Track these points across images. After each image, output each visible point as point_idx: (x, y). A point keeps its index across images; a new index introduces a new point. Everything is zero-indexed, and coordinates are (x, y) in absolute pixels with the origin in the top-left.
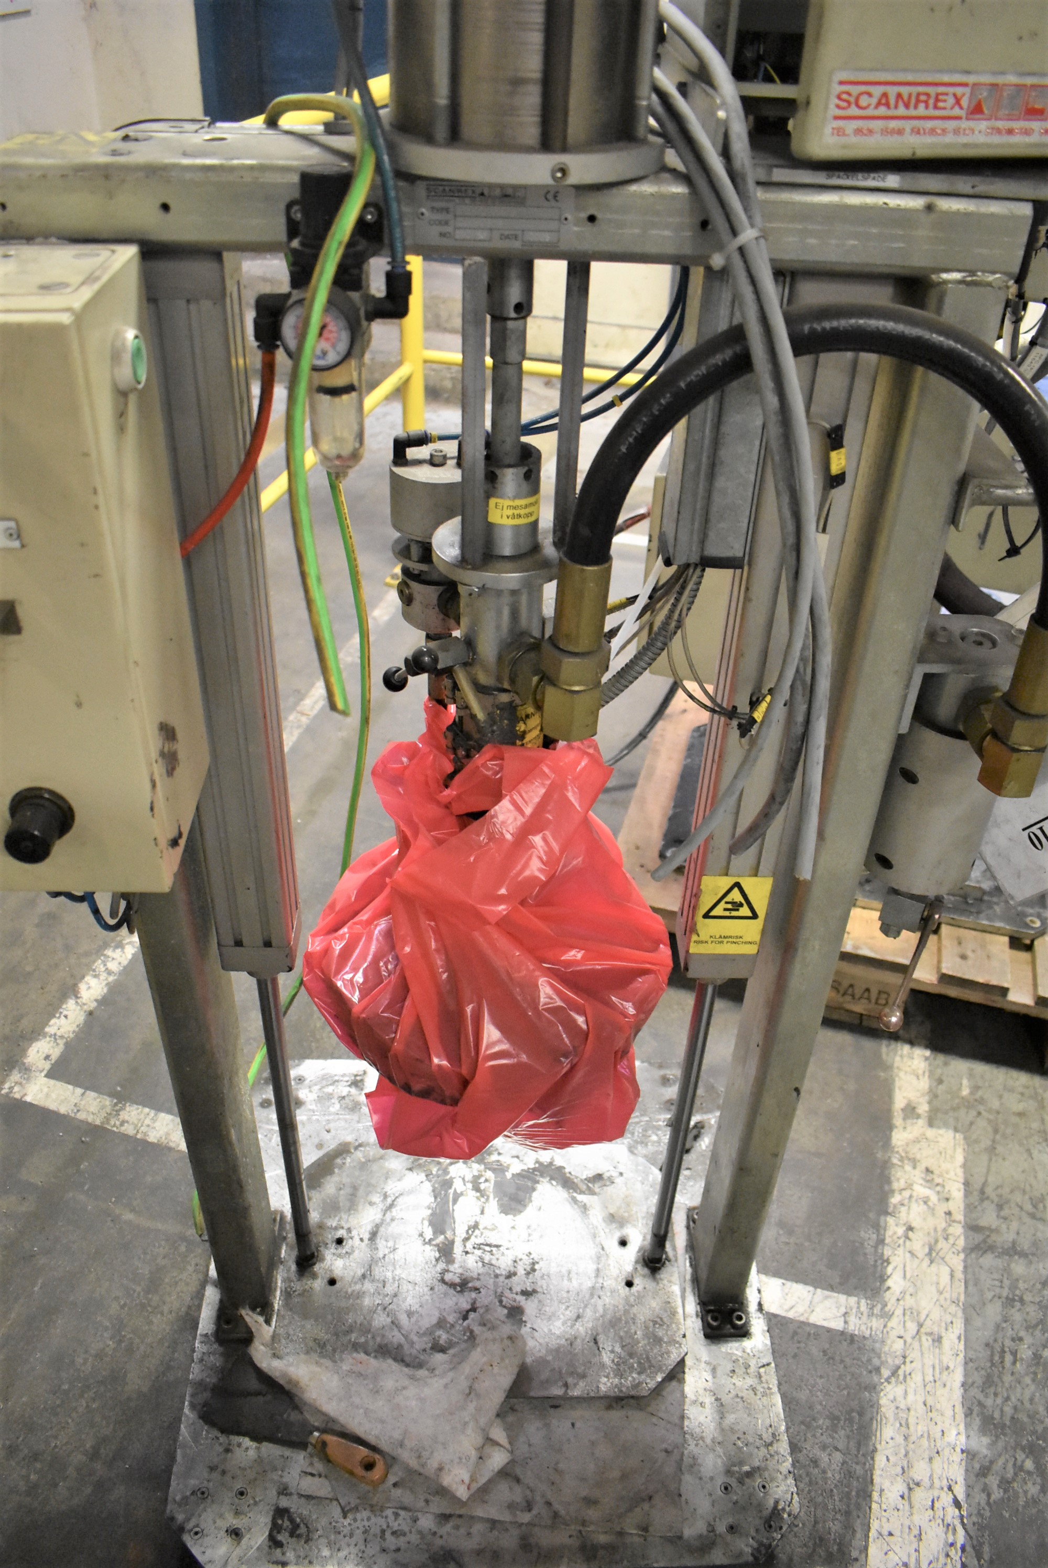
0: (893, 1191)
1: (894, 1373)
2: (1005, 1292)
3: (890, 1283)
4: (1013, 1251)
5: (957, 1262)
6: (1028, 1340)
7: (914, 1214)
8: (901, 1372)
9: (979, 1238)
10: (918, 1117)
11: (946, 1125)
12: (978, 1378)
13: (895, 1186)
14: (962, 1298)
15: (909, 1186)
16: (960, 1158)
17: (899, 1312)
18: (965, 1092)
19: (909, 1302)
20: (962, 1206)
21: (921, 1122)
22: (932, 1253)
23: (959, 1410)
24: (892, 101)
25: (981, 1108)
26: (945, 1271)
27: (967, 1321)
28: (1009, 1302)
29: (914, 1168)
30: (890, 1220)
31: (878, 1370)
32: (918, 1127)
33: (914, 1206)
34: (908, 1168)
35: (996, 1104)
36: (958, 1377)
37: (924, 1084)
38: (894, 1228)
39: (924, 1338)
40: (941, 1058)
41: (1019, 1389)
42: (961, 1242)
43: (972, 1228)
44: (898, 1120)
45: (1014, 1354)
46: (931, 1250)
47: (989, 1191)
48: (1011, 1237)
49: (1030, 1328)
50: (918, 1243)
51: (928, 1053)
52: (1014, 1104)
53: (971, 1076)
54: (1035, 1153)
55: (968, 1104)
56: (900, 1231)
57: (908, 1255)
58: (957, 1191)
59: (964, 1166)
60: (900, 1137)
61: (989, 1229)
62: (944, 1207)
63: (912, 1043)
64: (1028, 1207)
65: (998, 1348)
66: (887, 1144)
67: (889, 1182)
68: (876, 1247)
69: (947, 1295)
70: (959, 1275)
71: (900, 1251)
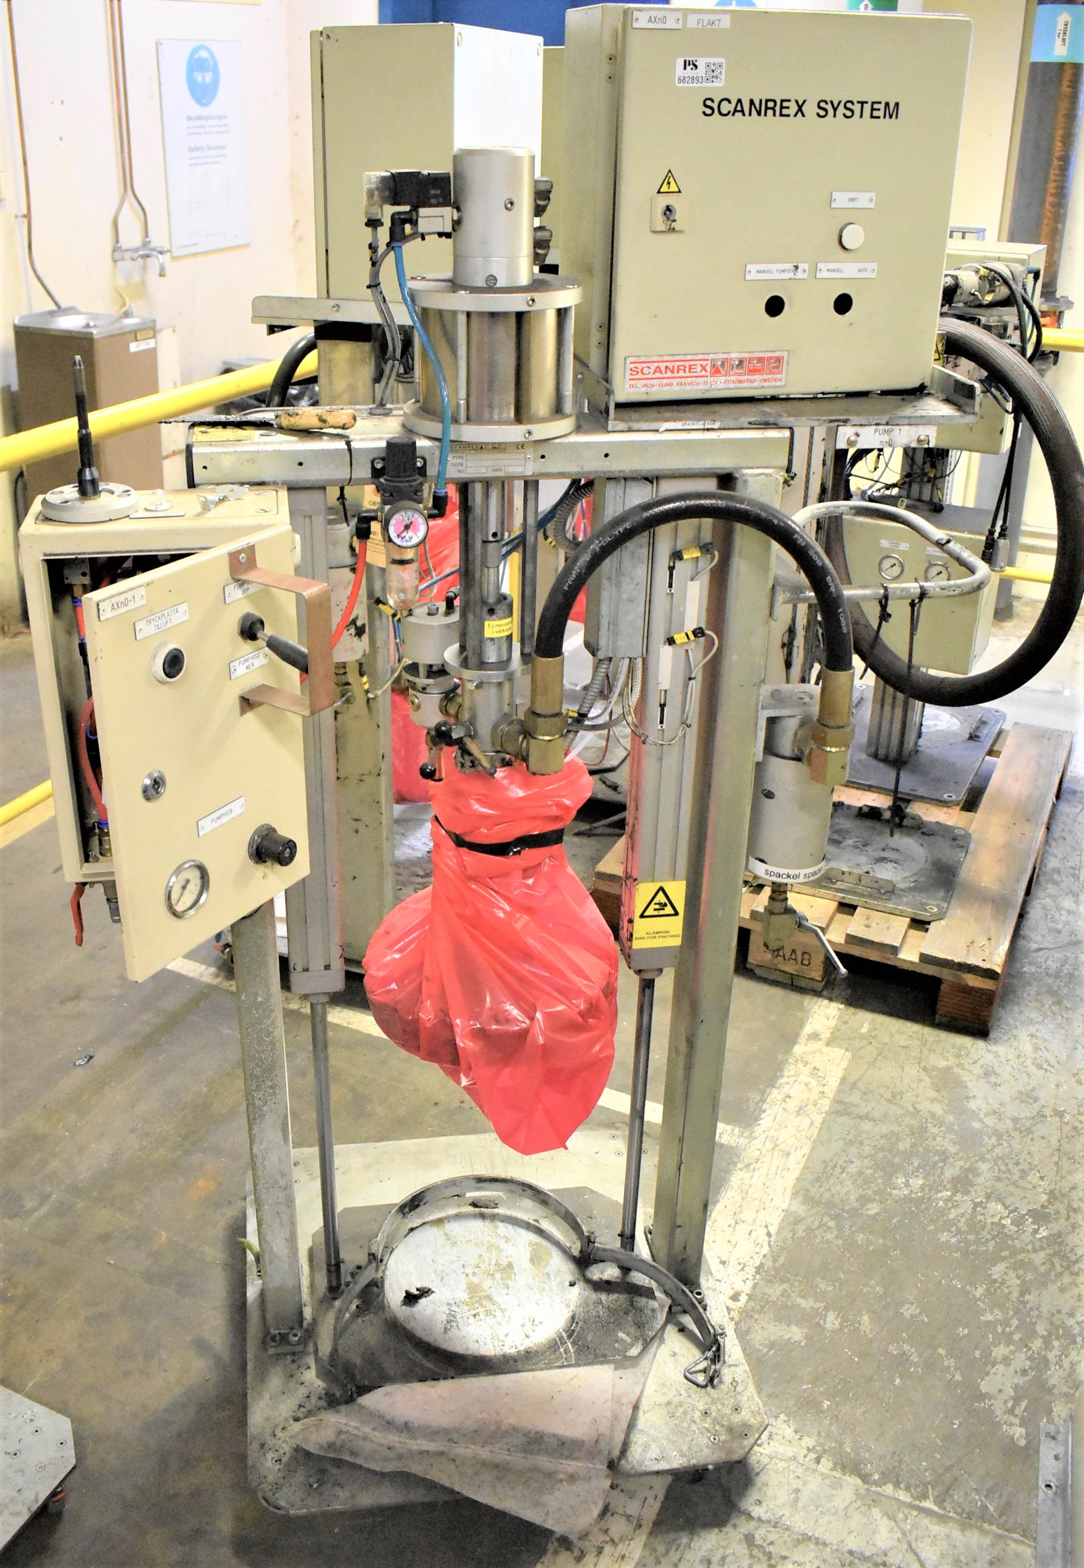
0: (783, 1076)
1: (748, 1166)
2: (850, 1137)
3: (760, 1122)
4: (866, 1117)
5: (818, 1119)
6: (857, 1162)
7: (796, 1090)
8: (752, 1167)
9: (840, 1107)
10: (820, 1039)
11: (840, 1047)
12: (811, 1177)
13: (786, 1073)
14: (815, 1136)
15: (797, 1075)
16: (844, 1064)
17: (764, 1136)
18: (864, 1030)
19: (772, 1133)
20: (834, 1090)
21: (820, 1043)
22: (800, 1111)
23: (789, 1192)
24: (663, 369)
25: (873, 1041)
26: (806, 1122)
27: (813, 1148)
28: (851, 1143)
29: (805, 1066)
30: (775, 1091)
31: (735, 1164)
32: (818, 1045)
33: (796, 1085)
34: (800, 1065)
35: (887, 1039)
36: (796, 1174)
37: (833, 1023)
38: (775, 1094)
39: (776, 1152)
40: (852, 1010)
41: (839, 1187)
42: (827, 1108)
43: (836, 1101)
44: (802, 1040)
45: (843, 1169)
46: (800, 1109)
47: (859, 1084)
48: (869, 1109)
49: (861, 1157)
50: (791, 1105)
51: (842, 1006)
52: (902, 1041)
53: (873, 1021)
54: (907, 1069)
55: (863, 1037)
56: (780, 1097)
57: (781, 1110)
58: (833, 1083)
59: (845, 1070)
60: (798, 1049)
61: (852, 1105)
62: (821, 1089)
63: (831, 999)
64: (889, 1096)
65: (832, 1164)
66: (788, 1051)
67: (782, 1070)
68: (758, 1103)
69: (803, 1134)
70: (818, 1124)
71: (776, 1107)
